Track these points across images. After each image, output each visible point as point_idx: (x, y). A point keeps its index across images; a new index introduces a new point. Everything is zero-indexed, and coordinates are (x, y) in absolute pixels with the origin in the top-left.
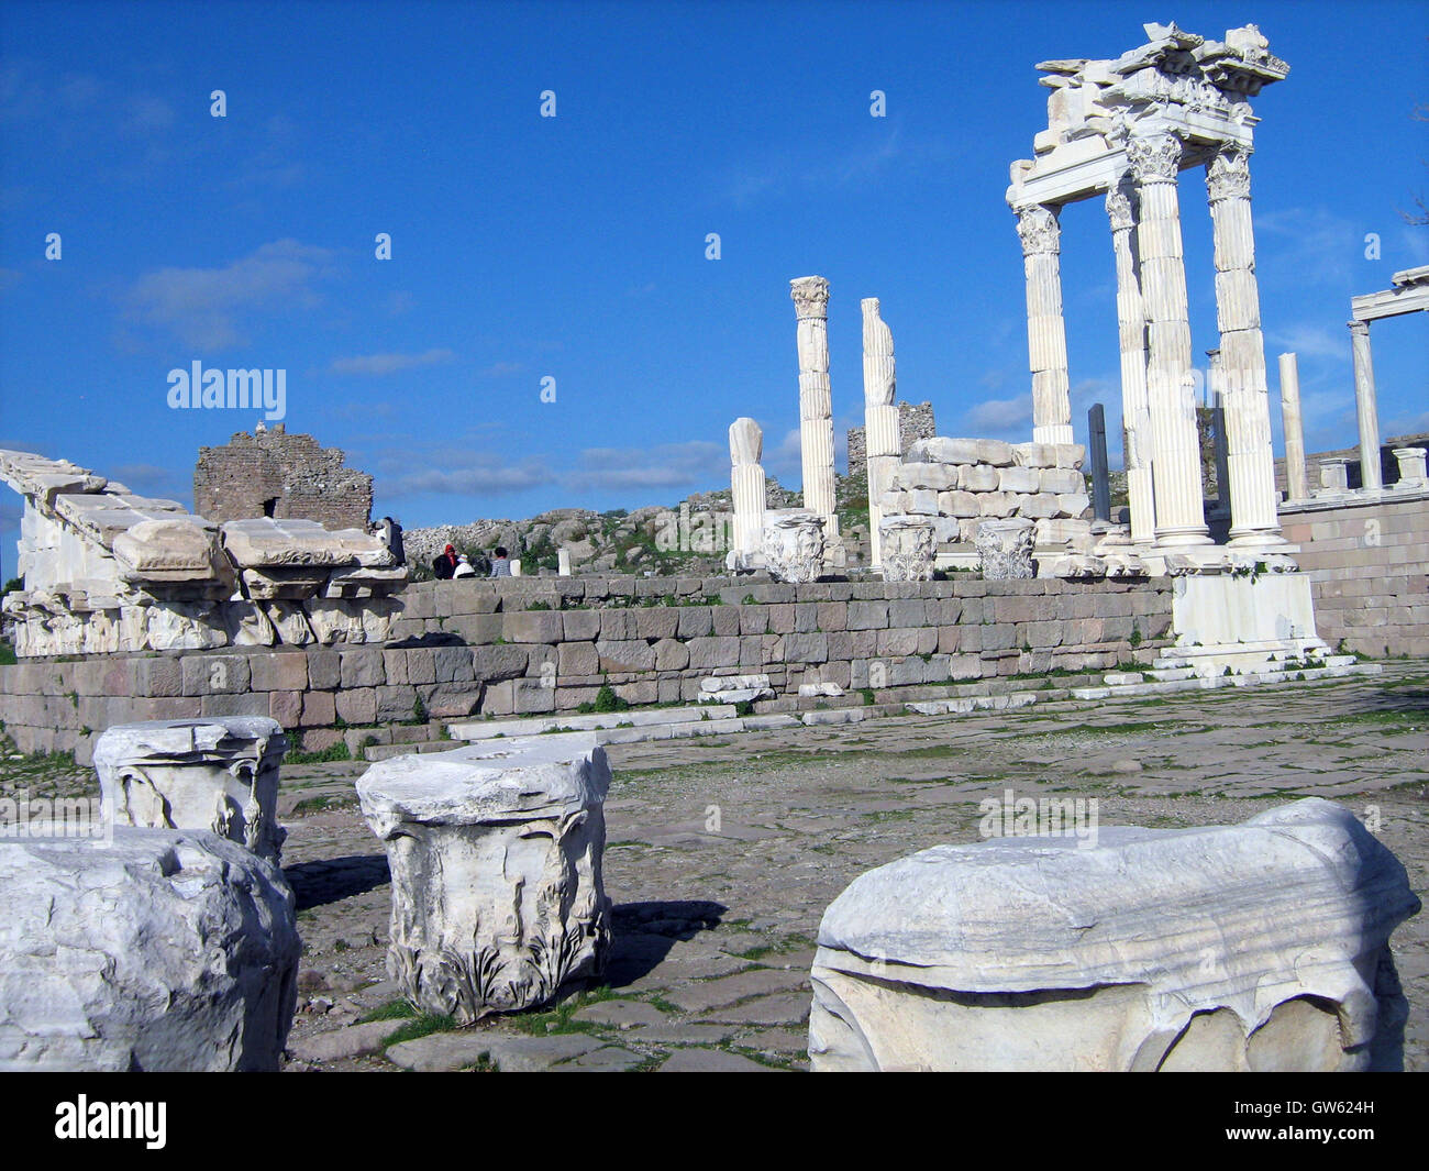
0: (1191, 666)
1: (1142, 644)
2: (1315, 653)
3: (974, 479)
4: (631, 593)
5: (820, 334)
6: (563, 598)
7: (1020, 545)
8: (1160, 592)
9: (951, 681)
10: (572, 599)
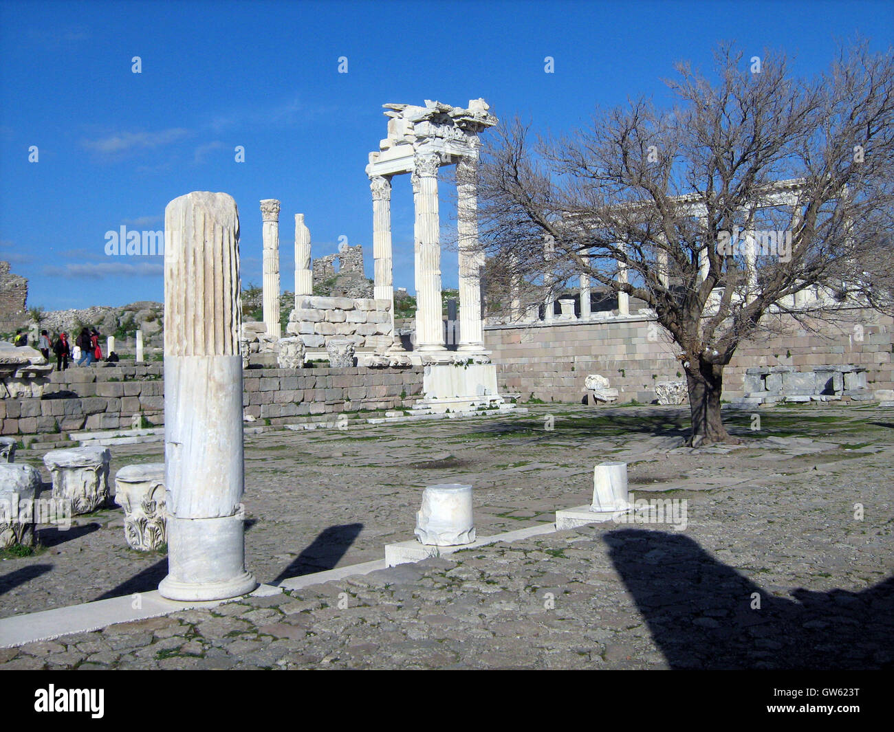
0: (430, 408)
1: (407, 398)
2: (496, 402)
3: (333, 316)
4: (157, 373)
5: (274, 229)
6: (125, 376)
7: (347, 351)
8: (417, 373)
9: (310, 415)
10: (130, 376)
